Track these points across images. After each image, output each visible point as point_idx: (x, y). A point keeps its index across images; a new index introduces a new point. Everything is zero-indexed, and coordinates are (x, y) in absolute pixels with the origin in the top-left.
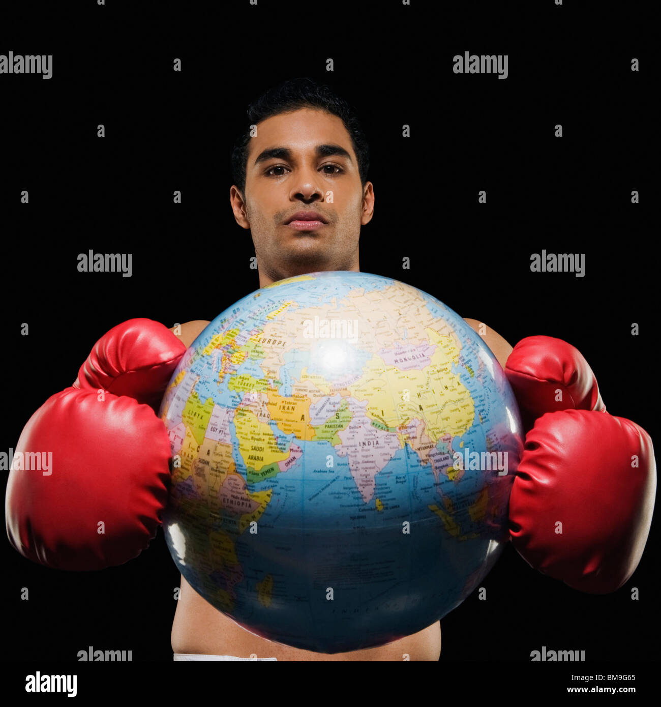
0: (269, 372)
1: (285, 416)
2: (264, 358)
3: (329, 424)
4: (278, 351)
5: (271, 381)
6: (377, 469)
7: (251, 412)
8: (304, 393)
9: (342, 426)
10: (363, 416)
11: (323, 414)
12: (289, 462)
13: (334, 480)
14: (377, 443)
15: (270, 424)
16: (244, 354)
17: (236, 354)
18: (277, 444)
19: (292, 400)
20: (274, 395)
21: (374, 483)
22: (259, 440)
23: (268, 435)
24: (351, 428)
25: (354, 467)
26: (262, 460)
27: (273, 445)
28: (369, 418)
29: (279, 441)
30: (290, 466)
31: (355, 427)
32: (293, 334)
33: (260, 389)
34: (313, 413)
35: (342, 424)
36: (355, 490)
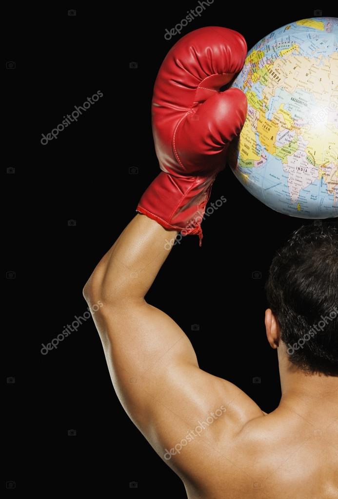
0: (265, 97)
1: (264, 133)
2: (266, 85)
3: (285, 149)
4: (274, 84)
5: (264, 105)
6: (302, 187)
7: (249, 121)
8: (277, 122)
9: (290, 153)
10: (303, 151)
11: (283, 140)
12: (259, 163)
13: (278, 184)
14: (306, 171)
15: (256, 134)
16: (258, 76)
17: (255, 74)
18: (256, 148)
19: (270, 123)
20: (262, 115)
21: (298, 194)
22: (249, 141)
23: (253, 140)
24: (295, 156)
25: (290, 181)
26: (247, 155)
27: (254, 149)
28: (306, 154)
29: (258, 147)
30: (259, 166)
31: (297, 157)
32: (286, 75)
33: (258, 107)
34: (278, 137)
35: (291, 151)
36: (288, 194)
